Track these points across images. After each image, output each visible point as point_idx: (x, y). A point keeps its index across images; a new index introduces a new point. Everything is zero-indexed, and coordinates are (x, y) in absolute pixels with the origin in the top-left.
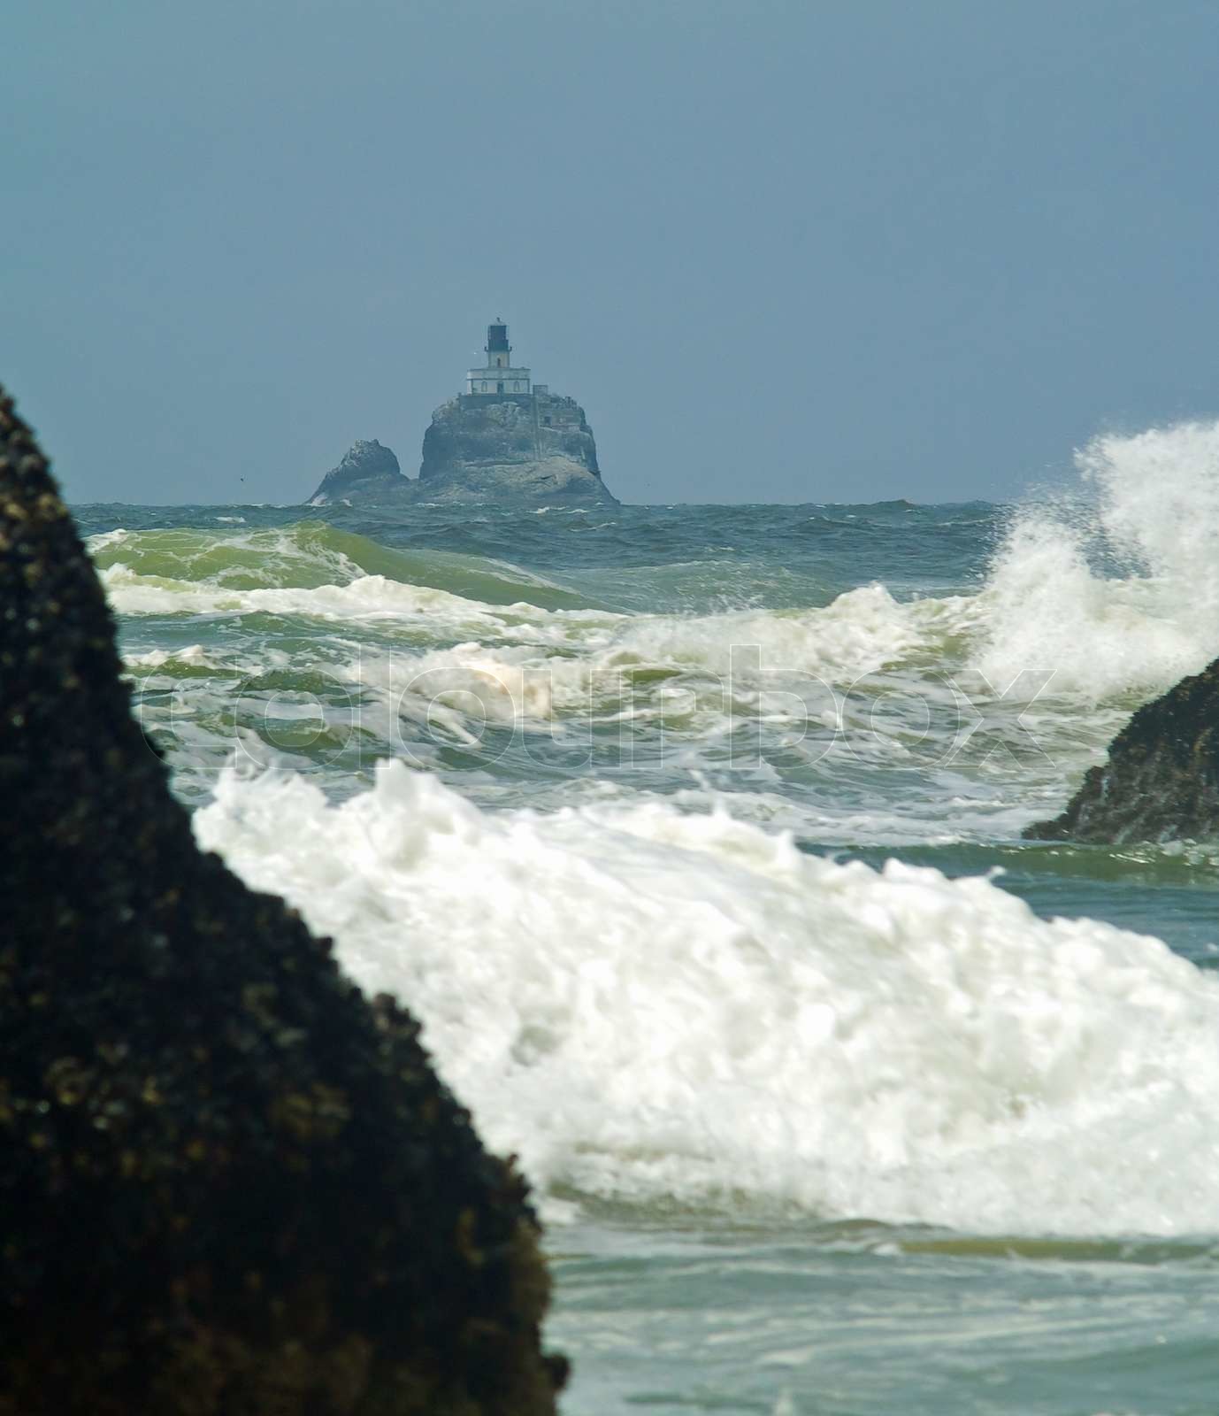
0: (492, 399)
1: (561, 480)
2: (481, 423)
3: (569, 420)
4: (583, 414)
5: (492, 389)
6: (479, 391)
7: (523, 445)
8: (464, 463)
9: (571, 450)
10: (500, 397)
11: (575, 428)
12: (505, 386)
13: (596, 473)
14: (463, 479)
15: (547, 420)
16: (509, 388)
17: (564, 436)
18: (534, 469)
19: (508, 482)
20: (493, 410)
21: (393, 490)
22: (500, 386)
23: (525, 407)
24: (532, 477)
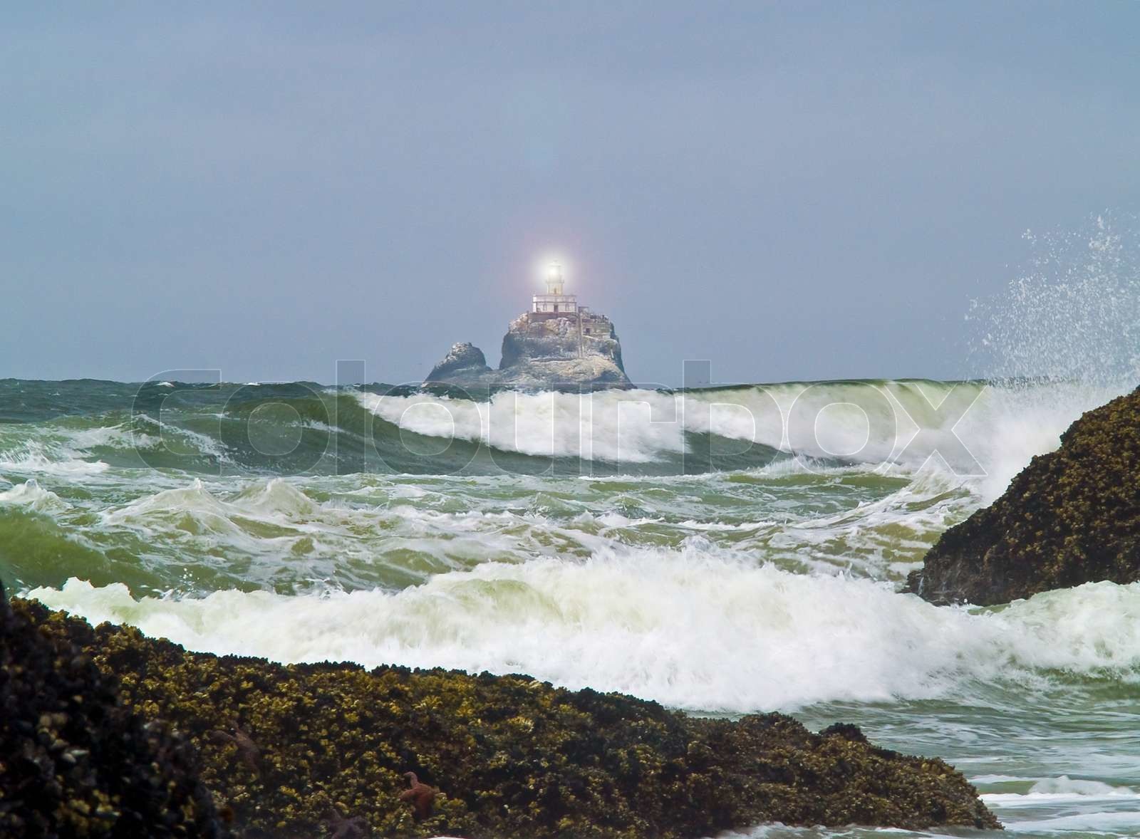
0: (550, 316)
1: (597, 372)
2: (542, 331)
3: (603, 331)
4: (612, 327)
5: (550, 309)
6: (542, 310)
7: (571, 347)
8: (530, 359)
9: (604, 351)
10: (554, 315)
11: (607, 337)
12: (559, 307)
13: (621, 368)
14: (529, 370)
15: (588, 331)
16: (562, 309)
17: (599, 342)
18: (579, 364)
19: (560, 373)
20: (551, 323)
21: (481, 377)
22: (556, 307)
23: (573, 322)
24: (577, 369)
